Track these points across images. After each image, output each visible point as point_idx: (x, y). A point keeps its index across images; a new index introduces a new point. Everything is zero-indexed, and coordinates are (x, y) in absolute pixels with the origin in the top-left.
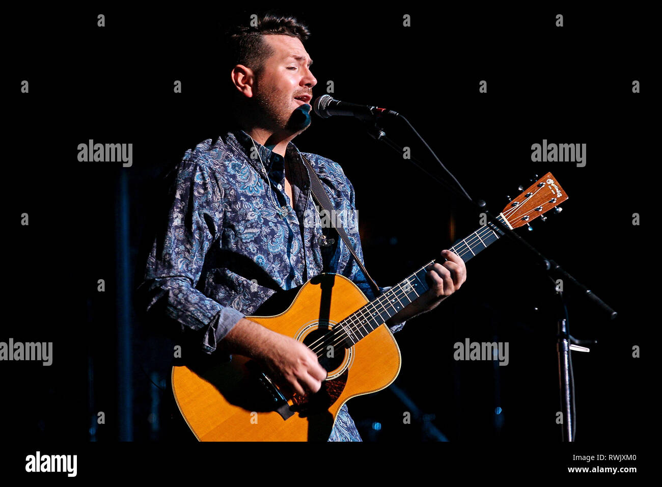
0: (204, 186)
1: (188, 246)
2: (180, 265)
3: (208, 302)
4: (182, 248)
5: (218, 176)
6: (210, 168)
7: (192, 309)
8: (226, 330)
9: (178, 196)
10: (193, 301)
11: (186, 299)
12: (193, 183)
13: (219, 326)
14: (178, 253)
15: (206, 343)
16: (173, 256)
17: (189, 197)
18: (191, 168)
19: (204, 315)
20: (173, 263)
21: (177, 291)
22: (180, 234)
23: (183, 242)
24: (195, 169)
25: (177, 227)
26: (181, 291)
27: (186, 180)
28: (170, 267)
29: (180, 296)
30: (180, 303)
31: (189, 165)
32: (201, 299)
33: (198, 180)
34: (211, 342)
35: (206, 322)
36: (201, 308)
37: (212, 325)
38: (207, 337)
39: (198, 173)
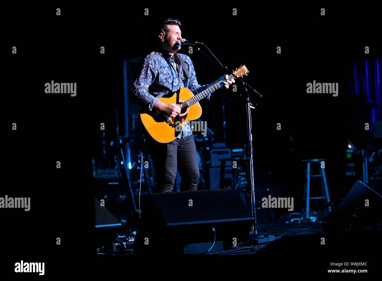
0: (152, 64)
1: (146, 80)
2: (142, 84)
3: (151, 96)
4: (144, 80)
5: (156, 61)
6: (154, 60)
7: (146, 98)
8: (155, 104)
9: (144, 66)
10: (147, 96)
11: (145, 95)
12: (149, 64)
13: (153, 103)
14: (143, 81)
15: (150, 107)
16: (141, 82)
17: (148, 67)
18: (149, 59)
19: (149, 100)
20: (141, 84)
21: (142, 93)
22: (144, 76)
23: (144, 79)
24: (150, 60)
25: (143, 74)
26: (143, 93)
27: (147, 62)
28: (140, 85)
29: (143, 94)
30: (143, 96)
31: (148, 59)
32: (149, 95)
33: (150, 62)
34: (151, 107)
35: (150, 101)
36: (149, 97)
37: (152, 102)
38: (150, 105)
39: (150, 61)
